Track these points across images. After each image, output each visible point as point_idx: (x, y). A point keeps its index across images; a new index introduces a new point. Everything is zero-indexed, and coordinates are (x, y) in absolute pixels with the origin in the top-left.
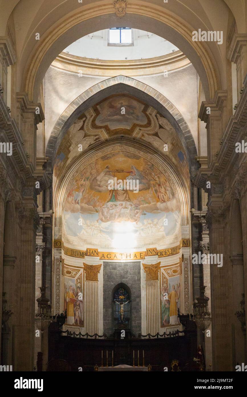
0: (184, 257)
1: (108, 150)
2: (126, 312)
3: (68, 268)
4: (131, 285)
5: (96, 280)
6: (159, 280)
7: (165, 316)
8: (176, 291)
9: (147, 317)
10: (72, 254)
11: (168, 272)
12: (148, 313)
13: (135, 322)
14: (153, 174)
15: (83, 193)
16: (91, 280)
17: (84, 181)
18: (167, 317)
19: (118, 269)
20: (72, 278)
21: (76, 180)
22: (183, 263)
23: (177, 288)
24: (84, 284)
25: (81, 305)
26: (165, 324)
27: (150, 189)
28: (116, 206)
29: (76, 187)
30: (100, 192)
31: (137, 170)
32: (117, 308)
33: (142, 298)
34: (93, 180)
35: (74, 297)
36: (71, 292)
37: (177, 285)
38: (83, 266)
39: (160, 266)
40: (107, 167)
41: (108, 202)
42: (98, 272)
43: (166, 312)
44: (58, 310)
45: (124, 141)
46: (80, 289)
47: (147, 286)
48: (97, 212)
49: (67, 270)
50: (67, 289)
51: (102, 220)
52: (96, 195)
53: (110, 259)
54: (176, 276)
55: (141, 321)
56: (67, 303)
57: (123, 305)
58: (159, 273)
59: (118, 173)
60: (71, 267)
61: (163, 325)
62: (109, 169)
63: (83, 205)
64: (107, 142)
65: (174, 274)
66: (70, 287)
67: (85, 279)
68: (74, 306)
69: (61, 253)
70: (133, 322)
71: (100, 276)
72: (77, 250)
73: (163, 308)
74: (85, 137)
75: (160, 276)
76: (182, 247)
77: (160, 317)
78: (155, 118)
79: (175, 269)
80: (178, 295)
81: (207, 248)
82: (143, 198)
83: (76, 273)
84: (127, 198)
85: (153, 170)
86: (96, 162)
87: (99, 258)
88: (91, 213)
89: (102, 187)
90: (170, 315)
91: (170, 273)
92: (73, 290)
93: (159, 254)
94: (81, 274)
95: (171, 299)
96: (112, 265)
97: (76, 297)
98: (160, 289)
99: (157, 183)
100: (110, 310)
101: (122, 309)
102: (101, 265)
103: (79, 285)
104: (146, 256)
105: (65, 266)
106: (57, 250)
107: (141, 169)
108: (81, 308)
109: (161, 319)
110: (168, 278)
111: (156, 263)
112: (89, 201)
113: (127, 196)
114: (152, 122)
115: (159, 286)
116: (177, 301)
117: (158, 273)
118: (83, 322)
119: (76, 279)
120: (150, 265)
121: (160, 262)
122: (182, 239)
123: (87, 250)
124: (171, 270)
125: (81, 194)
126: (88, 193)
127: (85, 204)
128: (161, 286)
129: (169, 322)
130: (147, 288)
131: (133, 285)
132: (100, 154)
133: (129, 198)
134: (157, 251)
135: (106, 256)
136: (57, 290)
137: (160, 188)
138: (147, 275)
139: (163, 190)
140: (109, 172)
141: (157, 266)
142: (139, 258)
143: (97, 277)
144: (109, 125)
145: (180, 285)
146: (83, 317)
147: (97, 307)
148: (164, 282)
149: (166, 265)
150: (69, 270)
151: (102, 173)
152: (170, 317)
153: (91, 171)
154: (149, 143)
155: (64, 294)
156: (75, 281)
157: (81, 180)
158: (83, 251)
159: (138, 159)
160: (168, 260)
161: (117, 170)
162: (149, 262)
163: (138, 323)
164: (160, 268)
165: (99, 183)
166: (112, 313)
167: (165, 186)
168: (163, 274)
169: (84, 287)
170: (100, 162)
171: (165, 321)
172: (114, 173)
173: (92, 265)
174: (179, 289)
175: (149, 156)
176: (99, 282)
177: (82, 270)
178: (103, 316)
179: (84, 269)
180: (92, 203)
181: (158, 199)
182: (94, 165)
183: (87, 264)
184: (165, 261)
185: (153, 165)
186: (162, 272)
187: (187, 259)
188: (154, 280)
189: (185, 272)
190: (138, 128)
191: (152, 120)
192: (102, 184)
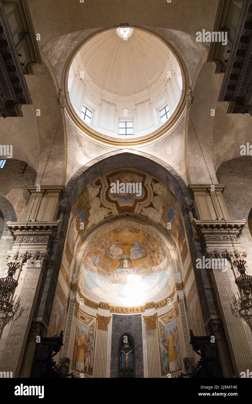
0: (179, 299)
1: (118, 224)
2: (130, 363)
3: (82, 314)
4: (135, 335)
5: (106, 329)
6: (157, 329)
7: (165, 363)
8: (173, 336)
9: (148, 366)
10: (88, 304)
11: (165, 320)
12: (149, 361)
13: (138, 371)
14: (149, 243)
15: (100, 259)
16: (102, 329)
17: (101, 248)
18: (166, 364)
19: (124, 321)
20: (86, 324)
21: (94, 245)
22: (179, 304)
23: (174, 332)
24: (96, 332)
25: (91, 351)
26: (165, 371)
27: (147, 257)
28: (123, 272)
29: (94, 251)
30: (112, 260)
31: (137, 242)
32: (123, 360)
33: (143, 347)
34: (107, 250)
35: (86, 343)
36: (83, 337)
37: (174, 329)
38: (96, 316)
39: (157, 316)
40: (117, 240)
41: (118, 268)
42: (108, 322)
43: (165, 359)
44: (66, 350)
45: (129, 218)
46: (91, 336)
47: (148, 335)
48: (109, 275)
49: (81, 315)
50: (79, 333)
51: (113, 282)
52: (109, 263)
53: (118, 312)
54: (172, 321)
55: (143, 370)
56: (78, 346)
57: (127, 354)
58: (157, 322)
59: (124, 246)
60: (85, 314)
61: (164, 372)
62: (118, 242)
63: (100, 268)
64: (117, 218)
65: (170, 320)
66: (83, 332)
67: (97, 328)
68: (85, 353)
69: (76, 295)
70: (136, 371)
71: (110, 326)
72: (92, 302)
73: (162, 355)
74: (101, 207)
75: (158, 325)
76: (177, 290)
77: (160, 364)
78: (150, 187)
79: (171, 315)
80: (176, 338)
81: (213, 256)
82: (142, 264)
83: (90, 321)
84: (131, 266)
85: (149, 240)
86: (109, 234)
87: (109, 311)
88: (105, 276)
89: (113, 256)
90: (169, 362)
91: (166, 320)
92: (86, 336)
93: (156, 306)
94: (94, 323)
95: (168, 344)
96: (119, 318)
97: (87, 343)
98: (159, 336)
99: (152, 251)
100: (117, 359)
101: (127, 357)
102: (111, 317)
103: (91, 332)
104: (146, 309)
105: (79, 310)
106: (73, 292)
107: (141, 241)
108: (91, 355)
109: (161, 367)
110: (165, 325)
111: (153, 314)
112: (104, 266)
113: (131, 264)
114: (148, 193)
115: (158, 334)
116: (175, 345)
117: (155, 323)
118: (92, 369)
119: (89, 327)
120: (149, 317)
121: (157, 313)
122: (176, 283)
123: (100, 303)
124: (167, 317)
125: (98, 259)
126: (103, 260)
127: (101, 268)
128: (159, 333)
129: (169, 369)
130: (147, 337)
131: (136, 335)
132: (112, 227)
133: (132, 265)
134: (154, 304)
135: (115, 310)
136: (68, 329)
137: (154, 254)
138: (147, 325)
139: (156, 255)
140: (119, 244)
141: (155, 317)
142: (141, 311)
143: (107, 326)
144: (118, 201)
145: (177, 328)
146: (92, 364)
147: (106, 355)
148: (161, 330)
149: (162, 314)
150: (84, 316)
151: (114, 245)
152: (170, 364)
153: (106, 242)
154: (146, 217)
155: (76, 337)
156: (88, 328)
157: (98, 246)
158: (97, 303)
159: (138, 233)
160: (163, 309)
161: (124, 244)
162: (148, 314)
163: (140, 372)
164: (157, 318)
165: (111, 253)
166: (118, 362)
167: (158, 251)
168: (160, 322)
169: (95, 334)
170: (112, 234)
171: (165, 368)
172: (122, 246)
173: (104, 316)
174: (176, 332)
175: (146, 227)
176: (108, 332)
177: (95, 319)
178: (111, 365)
179: (97, 319)
180: (106, 268)
181: (153, 263)
182: (108, 236)
183: (100, 315)
184: (160, 311)
185: (149, 235)
186: (159, 321)
187: (181, 300)
188: (153, 329)
189: (181, 312)
190: (139, 203)
191: (148, 190)
192: (113, 253)
